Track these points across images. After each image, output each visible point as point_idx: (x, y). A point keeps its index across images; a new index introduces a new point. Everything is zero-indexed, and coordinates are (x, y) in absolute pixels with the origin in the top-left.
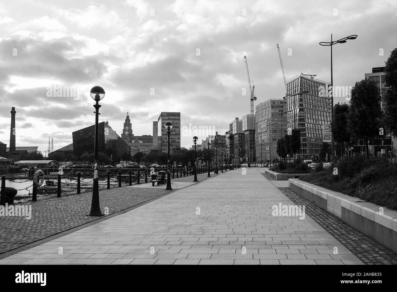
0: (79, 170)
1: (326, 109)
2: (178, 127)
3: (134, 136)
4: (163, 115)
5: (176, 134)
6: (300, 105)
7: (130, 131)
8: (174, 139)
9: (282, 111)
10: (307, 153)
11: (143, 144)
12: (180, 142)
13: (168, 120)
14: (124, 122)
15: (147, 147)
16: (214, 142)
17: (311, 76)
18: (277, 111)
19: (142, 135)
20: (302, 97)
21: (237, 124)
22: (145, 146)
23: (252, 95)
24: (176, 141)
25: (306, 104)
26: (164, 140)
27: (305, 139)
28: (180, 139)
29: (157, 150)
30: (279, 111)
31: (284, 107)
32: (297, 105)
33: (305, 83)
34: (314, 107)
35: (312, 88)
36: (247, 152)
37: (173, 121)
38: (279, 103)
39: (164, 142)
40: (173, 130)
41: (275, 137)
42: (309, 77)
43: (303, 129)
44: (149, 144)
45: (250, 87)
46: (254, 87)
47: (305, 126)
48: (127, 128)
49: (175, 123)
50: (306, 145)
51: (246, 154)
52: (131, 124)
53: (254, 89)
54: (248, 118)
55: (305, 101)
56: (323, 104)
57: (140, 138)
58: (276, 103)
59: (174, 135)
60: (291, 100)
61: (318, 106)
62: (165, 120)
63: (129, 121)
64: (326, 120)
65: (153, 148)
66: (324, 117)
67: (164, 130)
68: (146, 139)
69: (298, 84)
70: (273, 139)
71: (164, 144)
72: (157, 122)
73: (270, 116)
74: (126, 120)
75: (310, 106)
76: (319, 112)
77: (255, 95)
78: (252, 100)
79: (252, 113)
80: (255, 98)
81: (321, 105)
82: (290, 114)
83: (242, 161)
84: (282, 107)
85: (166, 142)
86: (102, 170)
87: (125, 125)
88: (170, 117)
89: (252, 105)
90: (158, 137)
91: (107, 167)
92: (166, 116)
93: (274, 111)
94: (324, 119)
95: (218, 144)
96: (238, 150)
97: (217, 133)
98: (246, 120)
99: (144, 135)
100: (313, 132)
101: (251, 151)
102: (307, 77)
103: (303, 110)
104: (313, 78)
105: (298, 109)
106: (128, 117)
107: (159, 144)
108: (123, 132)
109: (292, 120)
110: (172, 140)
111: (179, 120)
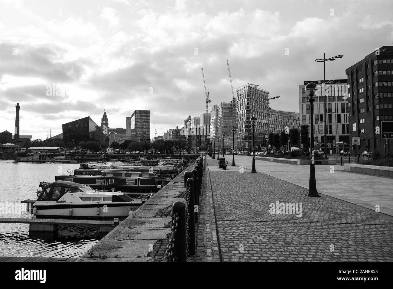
0: (77, 155)
1: (265, 111)
2: (148, 122)
3: (110, 128)
4: (136, 112)
5: (146, 128)
6: (247, 107)
7: (107, 124)
8: (145, 131)
9: (232, 111)
10: (252, 144)
11: (118, 135)
12: (149, 134)
13: (140, 116)
14: (102, 117)
15: (121, 137)
16: (175, 134)
17: (255, 85)
18: (228, 111)
19: (116, 128)
20: (249, 101)
21: (195, 121)
22: (119, 136)
23: (207, 98)
24: (147, 133)
25: (252, 107)
26: (137, 132)
27: (251, 133)
28: (149, 131)
29: (130, 140)
30: (230, 111)
31: (233, 108)
32: (245, 107)
33: (251, 90)
34: (257, 109)
35: (256, 94)
36: (203, 142)
37: (145, 117)
38: (230, 105)
39: (137, 134)
40: (145, 125)
41: (226, 131)
42: (254, 87)
43: (249, 126)
44: (123, 135)
45: (206, 93)
46: (209, 93)
47: (250, 124)
48: (104, 122)
49: (146, 119)
50: (251, 138)
51: (202, 144)
52: (107, 119)
53: (208, 94)
54: (204, 116)
55: (251, 104)
56: (263, 107)
57: (115, 130)
58: (227, 105)
59: (145, 128)
60: (240, 103)
61: (260, 109)
62: (138, 116)
63: (106, 116)
64: (265, 119)
65: (127, 138)
66: (263, 117)
67: (137, 124)
68: (120, 131)
69: (246, 91)
70: (225, 133)
71: (137, 135)
72: (130, 118)
73: (222, 115)
74: (103, 116)
75: (254, 108)
76: (260, 113)
77: (209, 99)
78: (207, 102)
79: (207, 113)
80: (210, 101)
81: (262, 108)
82: (239, 114)
83: (199, 149)
84: (232, 108)
85: (138, 134)
86: (96, 155)
87: (103, 119)
88: (142, 115)
89: (207, 106)
90: (132, 129)
91: (100, 153)
92: (139, 113)
93: (226, 112)
94: (264, 118)
95: (178, 136)
96: (196, 141)
97: (177, 127)
98: (203, 118)
99: (118, 128)
100: (256, 128)
101: (206, 142)
102: (252, 86)
103: (249, 111)
104: (256, 87)
105: (246, 111)
106: (105, 113)
107: (133, 135)
108: (101, 125)
109: (241, 119)
110: (143, 132)
111: (149, 116)
